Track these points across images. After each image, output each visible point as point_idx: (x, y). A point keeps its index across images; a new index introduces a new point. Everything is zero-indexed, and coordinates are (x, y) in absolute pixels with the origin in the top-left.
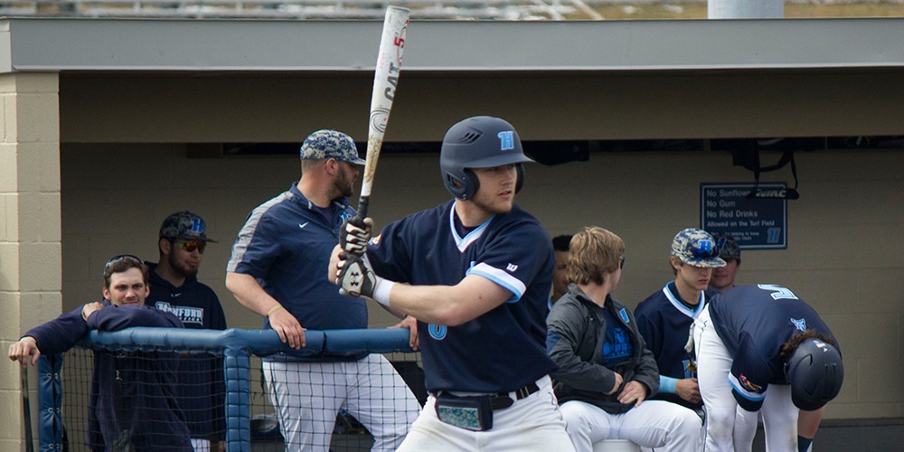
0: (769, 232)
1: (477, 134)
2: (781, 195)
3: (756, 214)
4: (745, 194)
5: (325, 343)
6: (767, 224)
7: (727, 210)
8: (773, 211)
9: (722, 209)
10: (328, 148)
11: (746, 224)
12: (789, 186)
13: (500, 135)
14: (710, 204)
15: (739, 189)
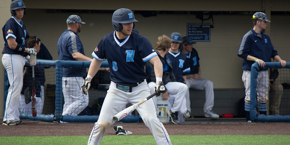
0: (205, 37)
1: (122, 14)
2: (209, 27)
3: (202, 32)
4: (199, 26)
5: (83, 64)
6: (205, 35)
7: (194, 30)
8: (207, 31)
9: (192, 30)
10: (76, 20)
11: (199, 34)
12: (211, 24)
13: (129, 14)
14: (189, 29)
15: (197, 25)
